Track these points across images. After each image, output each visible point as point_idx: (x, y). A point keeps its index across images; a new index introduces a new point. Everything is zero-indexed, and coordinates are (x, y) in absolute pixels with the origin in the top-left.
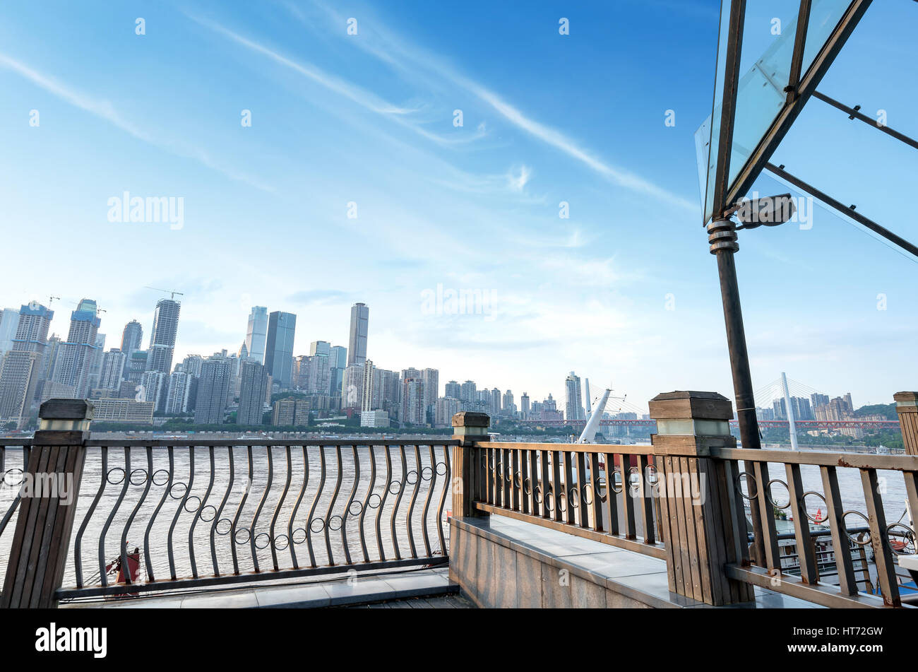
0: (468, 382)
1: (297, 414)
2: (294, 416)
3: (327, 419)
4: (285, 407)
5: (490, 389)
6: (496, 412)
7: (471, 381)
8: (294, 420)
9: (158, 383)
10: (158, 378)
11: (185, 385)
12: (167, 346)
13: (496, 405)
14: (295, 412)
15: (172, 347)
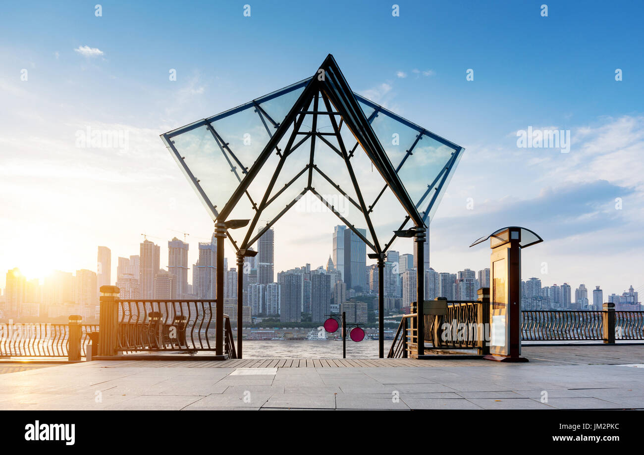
0: (532, 279)
1: (358, 313)
2: (356, 315)
3: (388, 317)
4: (348, 308)
5: (559, 284)
6: (565, 306)
7: (535, 279)
8: (356, 318)
9: (259, 292)
10: (259, 289)
11: (278, 293)
12: (269, 264)
13: (565, 300)
14: (356, 312)
15: (272, 264)
